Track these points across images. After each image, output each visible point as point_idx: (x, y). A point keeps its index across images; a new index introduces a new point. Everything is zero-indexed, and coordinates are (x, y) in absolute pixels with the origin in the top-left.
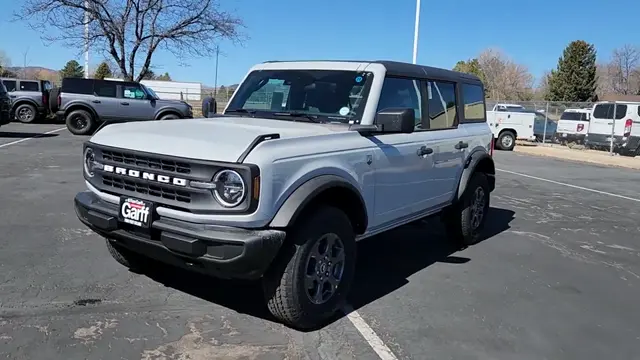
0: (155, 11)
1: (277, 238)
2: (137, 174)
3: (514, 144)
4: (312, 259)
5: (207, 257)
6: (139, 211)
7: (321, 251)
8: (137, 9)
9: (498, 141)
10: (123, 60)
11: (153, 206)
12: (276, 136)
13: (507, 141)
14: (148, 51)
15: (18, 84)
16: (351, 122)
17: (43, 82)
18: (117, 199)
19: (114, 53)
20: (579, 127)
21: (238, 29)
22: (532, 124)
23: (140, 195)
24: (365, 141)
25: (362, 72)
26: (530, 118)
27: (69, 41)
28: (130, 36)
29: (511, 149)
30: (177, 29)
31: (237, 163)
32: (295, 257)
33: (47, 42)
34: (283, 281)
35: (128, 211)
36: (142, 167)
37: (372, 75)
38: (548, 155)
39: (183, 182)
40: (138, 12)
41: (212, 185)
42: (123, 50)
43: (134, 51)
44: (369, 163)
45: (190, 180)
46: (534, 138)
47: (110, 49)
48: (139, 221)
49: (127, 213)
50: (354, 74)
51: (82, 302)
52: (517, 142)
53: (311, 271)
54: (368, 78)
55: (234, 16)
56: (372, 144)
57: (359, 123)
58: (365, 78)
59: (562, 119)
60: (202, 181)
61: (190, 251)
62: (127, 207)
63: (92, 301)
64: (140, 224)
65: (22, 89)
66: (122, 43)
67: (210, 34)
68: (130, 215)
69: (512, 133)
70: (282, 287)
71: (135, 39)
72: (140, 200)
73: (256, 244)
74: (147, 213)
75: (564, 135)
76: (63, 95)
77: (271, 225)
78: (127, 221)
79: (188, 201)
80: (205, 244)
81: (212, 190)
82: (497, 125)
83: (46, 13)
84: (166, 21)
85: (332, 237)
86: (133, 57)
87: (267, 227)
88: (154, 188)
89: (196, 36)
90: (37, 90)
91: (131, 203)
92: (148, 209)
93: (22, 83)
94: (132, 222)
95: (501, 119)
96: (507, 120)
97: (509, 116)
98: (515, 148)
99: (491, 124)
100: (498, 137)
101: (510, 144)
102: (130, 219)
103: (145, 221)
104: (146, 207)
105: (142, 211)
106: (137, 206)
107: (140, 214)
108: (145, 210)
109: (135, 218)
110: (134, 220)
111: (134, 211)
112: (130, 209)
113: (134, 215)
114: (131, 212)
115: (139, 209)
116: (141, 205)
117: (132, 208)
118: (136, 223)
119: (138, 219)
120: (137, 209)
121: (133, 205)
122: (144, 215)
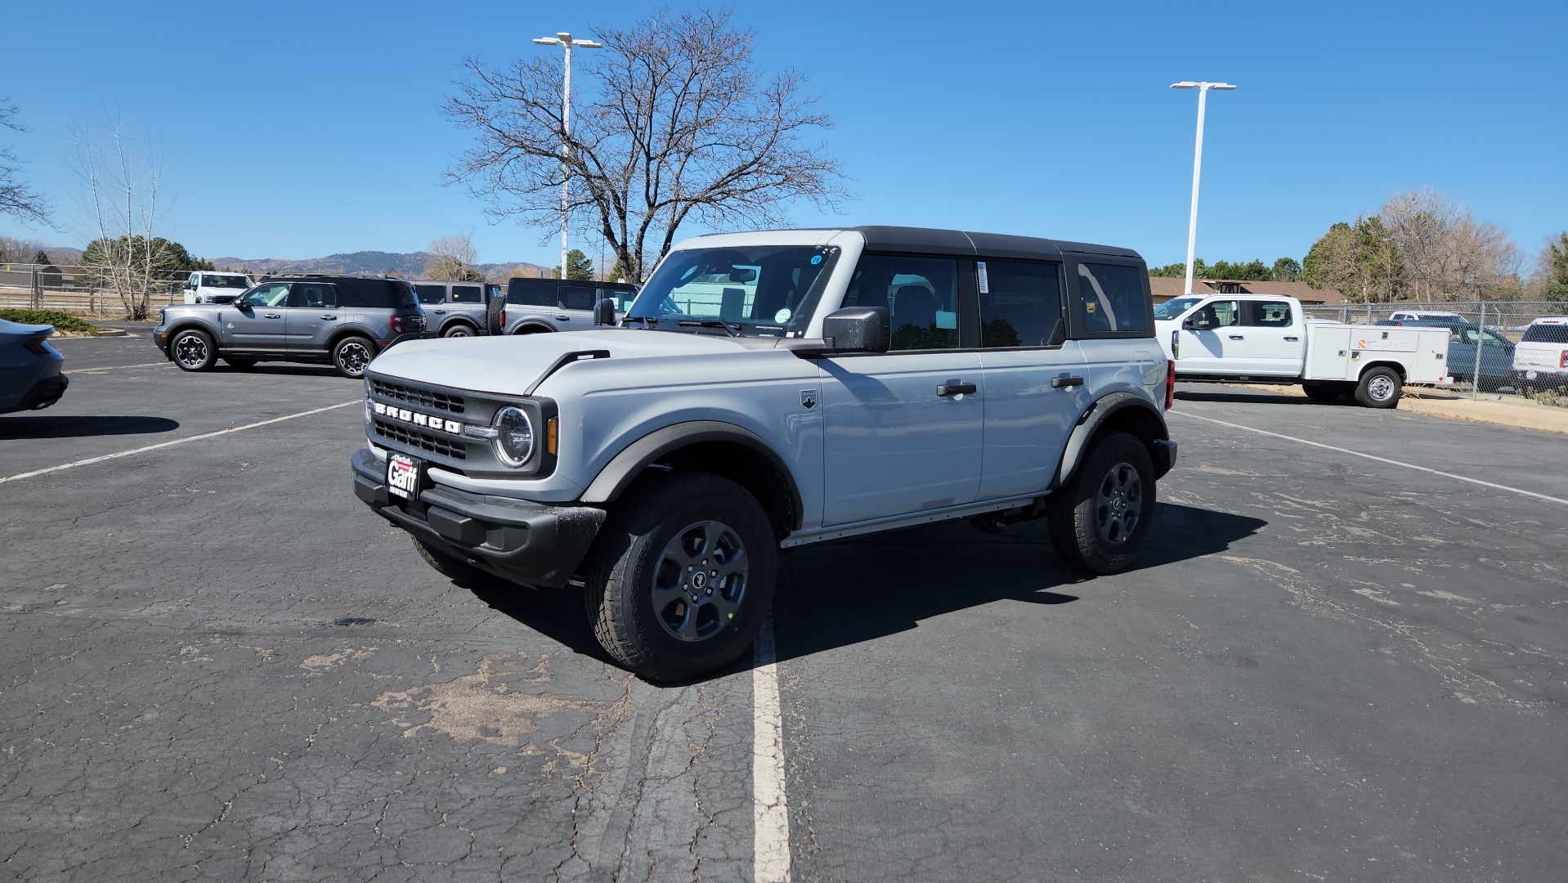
0: (682, 155)
1: (589, 520)
2: (408, 416)
3: (1398, 395)
4: (667, 561)
5: (485, 547)
6: (406, 475)
7: (691, 550)
8: (648, 154)
9: (1359, 389)
10: (624, 246)
11: (423, 467)
12: (605, 354)
13: (1383, 388)
14: (667, 229)
15: (449, 291)
16: (790, 335)
17: (489, 288)
18: (385, 455)
19: (609, 233)
20: (1565, 357)
21: (828, 179)
22: (1444, 351)
23: (411, 450)
24: (806, 367)
25: (823, 247)
26: (1441, 338)
27: (530, 215)
28: (637, 203)
29: (1392, 404)
30: (717, 186)
31: (525, 396)
32: (627, 555)
33: (494, 219)
34: (607, 595)
35: (395, 474)
36: (414, 405)
37: (839, 251)
39: (457, 428)
40: (649, 159)
41: (491, 432)
42: (624, 227)
43: (643, 230)
44: (809, 404)
45: (465, 423)
46: (1450, 381)
47: (602, 228)
48: (406, 490)
49: (393, 478)
50: (811, 250)
51: (347, 622)
53: (666, 582)
54: (830, 256)
55: (821, 156)
56: (822, 372)
57: (802, 336)
58: (826, 257)
59: (1524, 340)
60: (477, 425)
61: (458, 537)
62: (394, 469)
63: (361, 621)
64: (404, 495)
65: (455, 300)
66: (623, 216)
67: (773, 191)
68: (396, 481)
69: (1396, 371)
70: (607, 604)
71: (646, 209)
72: (407, 455)
73: (547, 528)
74: (414, 476)
75: (1531, 376)
76: (509, 307)
77: (584, 499)
78: (393, 490)
79: (462, 457)
80: (484, 527)
81: (492, 440)
82: (1355, 355)
83: (498, 167)
84: (699, 175)
85: (715, 528)
86: (641, 238)
87: (577, 503)
88: (428, 439)
89: (747, 196)
90: (478, 301)
91: (399, 463)
92: (415, 470)
93: (455, 290)
94: (398, 492)
95: (1364, 342)
96: (1381, 343)
97: (1385, 335)
98: (1402, 404)
99: (1341, 353)
100: (1357, 380)
101: (1389, 394)
102: (397, 487)
103: (412, 490)
104: (413, 467)
105: (410, 475)
106: (404, 467)
107: (407, 479)
108: (412, 472)
109: (402, 485)
110: (400, 488)
111: (402, 474)
112: (398, 471)
113: (400, 481)
114: (399, 475)
115: (407, 471)
116: (408, 466)
117: (399, 469)
118: (402, 494)
119: (404, 487)
120: (404, 470)
121: (401, 466)
122: (411, 480)
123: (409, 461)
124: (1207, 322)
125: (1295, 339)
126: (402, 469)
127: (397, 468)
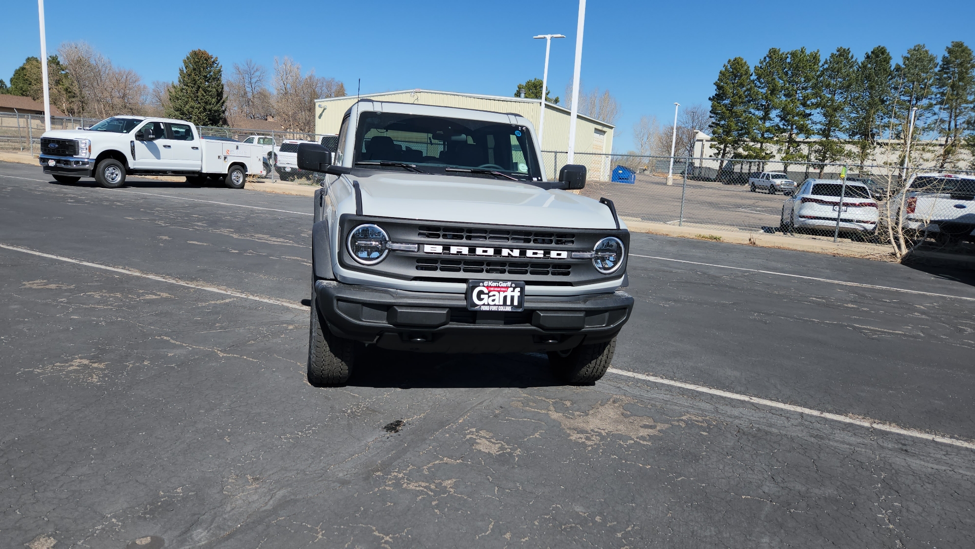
2: (491, 252)
3: (244, 181)
5: (588, 328)
6: (502, 295)
9: (228, 178)
13: (237, 177)
16: (535, 179)
18: (462, 287)
23: (490, 276)
25: (517, 126)
29: (242, 187)
35: (482, 296)
36: (498, 243)
38: (278, 191)
39: (564, 255)
41: (593, 255)
52: (247, 179)
54: (525, 133)
57: (541, 180)
58: (522, 132)
62: (481, 292)
63: (395, 424)
64: (509, 309)
68: (487, 300)
69: (239, 167)
74: (518, 294)
75: (288, 170)
78: (485, 308)
79: (567, 274)
81: (591, 259)
82: (225, 158)
88: (517, 266)
91: (488, 287)
92: (518, 289)
94: (494, 308)
95: (228, 151)
96: (236, 152)
97: (237, 148)
98: (247, 186)
99: (219, 157)
100: (227, 173)
101: (241, 181)
102: (488, 305)
103: (516, 303)
104: (514, 288)
105: (509, 293)
106: (499, 289)
107: (505, 298)
108: (513, 291)
109: (496, 302)
110: (495, 305)
111: (494, 295)
112: (488, 294)
113: (493, 300)
114: (489, 297)
115: (504, 291)
116: (507, 287)
117: (489, 292)
118: (502, 309)
119: (501, 303)
120: (499, 292)
121: (492, 289)
122: (512, 298)
123: (509, 284)
124: (154, 136)
125: (197, 148)
126: (494, 291)
127: (486, 291)
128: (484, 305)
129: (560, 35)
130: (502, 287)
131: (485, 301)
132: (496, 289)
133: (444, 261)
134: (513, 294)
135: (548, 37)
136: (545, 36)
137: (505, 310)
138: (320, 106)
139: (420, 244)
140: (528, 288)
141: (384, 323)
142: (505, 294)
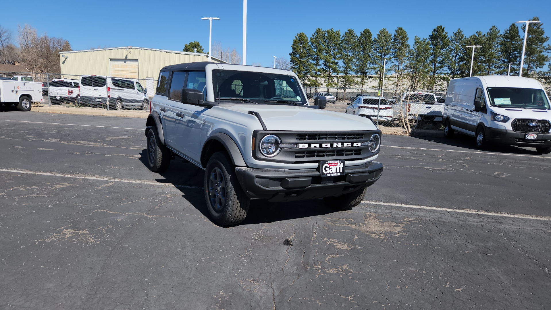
2: (329, 145)
3: (30, 106)
5: (369, 180)
6: (335, 167)
9: (19, 105)
13: (25, 104)
18: (316, 165)
20: (69, 92)
22: (41, 90)
26: (40, 86)
29: (29, 110)
35: (327, 169)
36: (332, 140)
39: (359, 144)
45: (362, 142)
46: (44, 100)
49: (326, 171)
52: (33, 105)
57: (307, 104)
60: (365, 142)
62: (326, 167)
64: (339, 174)
68: (329, 171)
72: (337, 160)
74: (342, 166)
75: (58, 98)
79: (360, 154)
82: (17, 92)
88: (340, 152)
91: (329, 164)
92: (342, 164)
94: (332, 175)
95: (19, 87)
96: (23, 88)
97: (24, 85)
98: (33, 109)
99: (12, 91)
100: (18, 101)
101: (28, 106)
102: (330, 173)
103: (341, 171)
104: (340, 163)
105: (338, 167)
106: (334, 165)
107: (337, 169)
108: (340, 165)
109: (333, 172)
110: (332, 173)
111: (332, 168)
112: (329, 167)
113: (332, 171)
114: (330, 169)
115: (336, 166)
116: (337, 163)
117: (330, 166)
118: (336, 175)
119: (335, 172)
120: (334, 166)
121: (331, 165)
122: (340, 168)
123: (338, 161)
126: (332, 166)
127: (328, 166)
128: (328, 173)
129: (217, 18)
130: (335, 163)
131: (328, 172)
132: (333, 165)
133: (308, 152)
134: (340, 166)
135: (210, 19)
136: (209, 18)
137: (337, 175)
138: (63, 56)
139: (297, 144)
140: (347, 163)
141: (280, 188)
142: (337, 167)
